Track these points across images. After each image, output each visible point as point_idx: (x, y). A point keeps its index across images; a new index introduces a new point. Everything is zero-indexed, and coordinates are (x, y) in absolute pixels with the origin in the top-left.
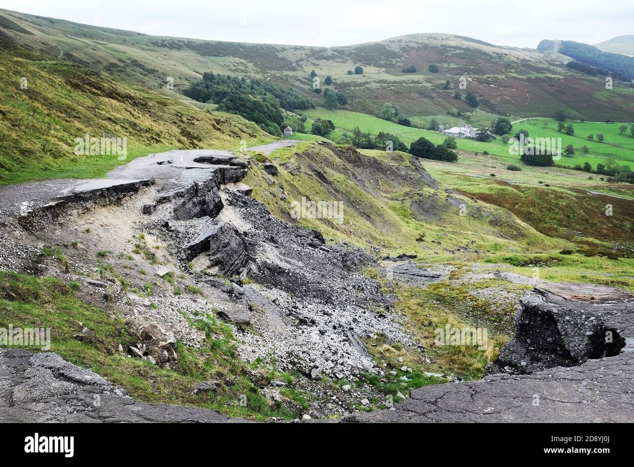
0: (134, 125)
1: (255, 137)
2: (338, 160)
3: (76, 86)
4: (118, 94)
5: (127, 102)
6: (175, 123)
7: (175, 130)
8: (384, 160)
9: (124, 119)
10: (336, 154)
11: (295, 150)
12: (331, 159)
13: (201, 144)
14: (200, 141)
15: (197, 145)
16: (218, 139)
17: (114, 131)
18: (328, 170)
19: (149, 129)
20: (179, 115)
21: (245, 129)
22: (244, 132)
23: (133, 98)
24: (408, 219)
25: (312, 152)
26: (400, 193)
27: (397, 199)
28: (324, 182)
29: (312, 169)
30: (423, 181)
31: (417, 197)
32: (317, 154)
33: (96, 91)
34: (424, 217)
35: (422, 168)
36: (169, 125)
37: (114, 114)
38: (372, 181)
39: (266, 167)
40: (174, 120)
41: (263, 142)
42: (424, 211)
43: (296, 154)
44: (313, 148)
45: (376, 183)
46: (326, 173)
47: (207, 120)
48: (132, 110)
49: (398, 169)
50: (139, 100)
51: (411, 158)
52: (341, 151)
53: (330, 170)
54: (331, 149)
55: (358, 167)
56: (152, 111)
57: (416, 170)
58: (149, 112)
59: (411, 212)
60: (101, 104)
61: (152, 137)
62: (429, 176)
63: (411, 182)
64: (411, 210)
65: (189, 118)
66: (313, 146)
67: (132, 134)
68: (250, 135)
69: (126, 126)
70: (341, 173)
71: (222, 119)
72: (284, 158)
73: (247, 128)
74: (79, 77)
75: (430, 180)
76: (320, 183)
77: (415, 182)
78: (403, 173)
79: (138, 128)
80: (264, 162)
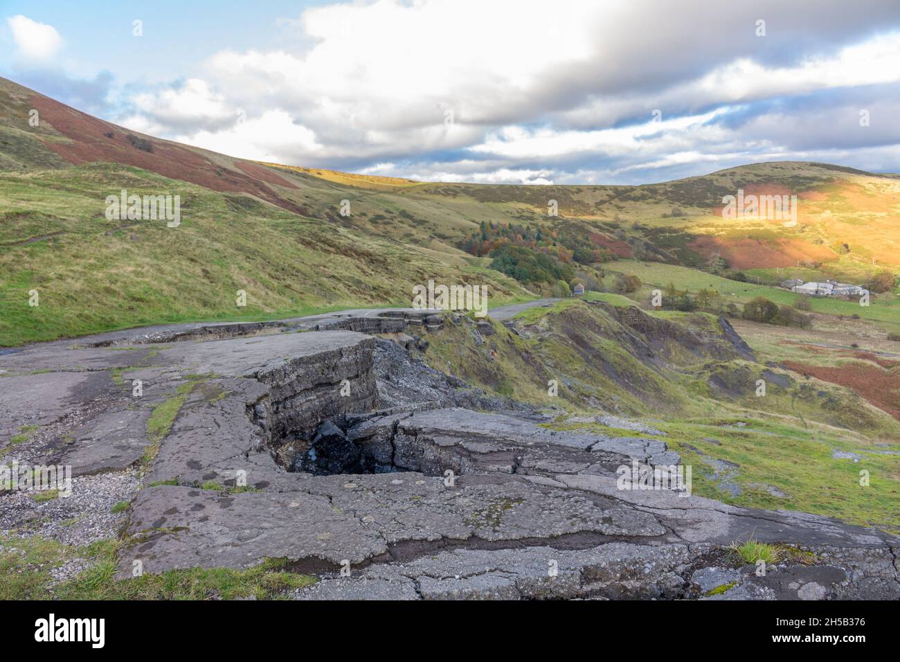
0: (359, 282)
1: (511, 295)
2: (615, 324)
3: (308, 244)
4: (356, 252)
5: (363, 260)
6: (414, 280)
8: (681, 324)
9: (350, 277)
10: (612, 314)
12: (598, 321)
17: (333, 290)
18: (590, 333)
19: (379, 287)
21: (500, 287)
22: (498, 290)
23: (371, 255)
24: (701, 397)
25: (574, 312)
26: (699, 365)
27: (692, 373)
28: (582, 347)
29: (568, 332)
30: (735, 350)
31: (720, 370)
32: (581, 315)
33: (329, 248)
34: (726, 395)
35: (735, 334)
36: (406, 282)
37: (342, 272)
38: (662, 350)
39: (480, 326)
40: (414, 278)
41: (519, 300)
42: (727, 388)
43: (549, 314)
44: (576, 308)
45: (668, 352)
46: (590, 339)
47: (453, 276)
48: (365, 268)
49: (699, 335)
50: (377, 257)
51: (718, 321)
52: (620, 313)
53: (596, 335)
54: (607, 310)
55: (643, 331)
56: (390, 268)
57: (725, 337)
58: (387, 269)
59: (707, 388)
60: (330, 261)
61: (378, 295)
62: (744, 345)
63: (717, 351)
64: (708, 386)
65: (432, 274)
66: (575, 305)
67: (354, 292)
68: (504, 292)
69: (350, 284)
70: (610, 338)
71: (473, 276)
72: (532, 318)
73: (503, 285)
74: (314, 235)
75: (744, 349)
76: (576, 349)
77: (722, 352)
78: (706, 340)
79: (363, 286)
80: (478, 321)
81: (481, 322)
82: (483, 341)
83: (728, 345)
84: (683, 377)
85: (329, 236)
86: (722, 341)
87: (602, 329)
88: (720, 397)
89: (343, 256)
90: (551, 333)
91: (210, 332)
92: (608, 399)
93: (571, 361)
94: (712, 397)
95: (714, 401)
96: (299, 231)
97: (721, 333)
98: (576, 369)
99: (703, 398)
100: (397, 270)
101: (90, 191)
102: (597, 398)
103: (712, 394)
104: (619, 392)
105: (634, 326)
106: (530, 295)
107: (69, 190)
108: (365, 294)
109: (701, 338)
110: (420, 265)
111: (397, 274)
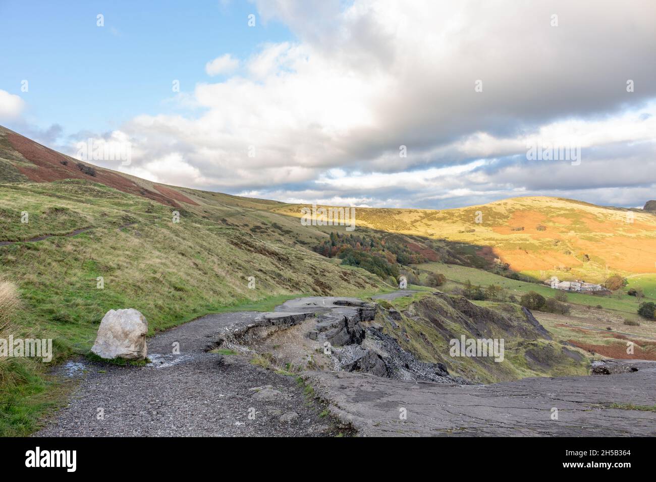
0: (279, 275)
1: (377, 287)
2: (450, 309)
3: (236, 244)
4: (268, 252)
5: (273, 258)
6: (311, 275)
7: (310, 280)
8: (497, 311)
9: (272, 271)
10: (449, 303)
11: (413, 300)
12: (445, 308)
13: (331, 292)
14: (330, 289)
15: (328, 293)
16: (345, 288)
18: (443, 318)
19: (291, 279)
20: (314, 267)
21: (368, 281)
22: (367, 283)
23: (278, 254)
24: (523, 369)
25: (428, 301)
26: (514, 343)
27: (511, 349)
28: (440, 328)
29: (429, 317)
30: (537, 332)
31: (531, 347)
32: (433, 304)
33: (250, 248)
34: (539, 367)
35: (534, 319)
36: (306, 276)
37: (264, 267)
38: (486, 331)
40: (310, 272)
41: (383, 291)
42: (539, 361)
43: (414, 302)
44: (429, 298)
45: (490, 332)
46: (443, 322)
47: (336, 272)
48: (277, 264)
49: (510, 319)
50: (282, 256)
51: (522, 309)
52: (454, 302)
53: (446, 319)
54: (445, 299)
55: (470, 316)
56: (292, 264)
57: (528, 321)
58: (290, 265)
59: (525, 361)
60: (254, 259)
61: (293, 286)
62: (542, 328)
63: (524, 332)
64: (526, 360)
65: (321, 270)
66: (429, 296)
67: (278, 283)
68: (372, 285)
69: (274, 277)
70: (455, 321)
71: (349, 272)
72: (403, 305)
73: (369, 279)
74: (238, 238)
75: (542, 331)
76: (436, 329)
77: (528, 333)
78: (515, 323)
79: (283, 278)
80: (388, 309)
82: (397, 325)
83: (531, 328)
85: (247, 238)
86: (527, 324)
87: (449, 315)
88: (536, 368)
89: (261, 255)
90: (418, 317)
92: (470, 371)
93: (436, 340)
94: (530, 369)
95: (532, 371)
96: (228, 235)
97: (525, 319)
98: (441, 347)
99: (526, 370)
100: (297, 266)
102: (462, 370)
103: (530, 367)
104: (473, 365)
105: (465, 312)
106: (389, 287)
108: (286, 285)
109: (511, 321)
110: (312, 263)
111: (299, 269)
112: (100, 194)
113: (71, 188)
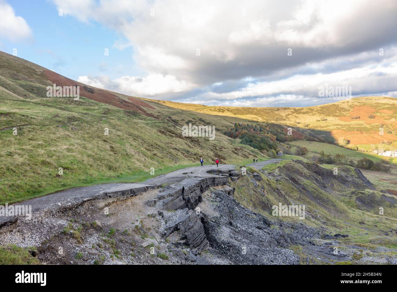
0: (188, 152)
2: (306, 171)
3: (163, 132)
5: (188, 140)
6: (212, 150)
7: (212, 154)
9: (183, 149)
10: (305, 167)
11: (278, 165)
12: (301, 170)
13: (225, 161)
14: (224, 159)
15: (222, 162)
16: (235, 158)
17: (176, 155)
18: (299, 177)
19: (197, 154)
20: (215, 146)
21: (251, 153)
22: (251, 155)
23: (192, 138)
24: (354, 209)
25: (289, 166)
26: (348, 192)
27: (346, 196)
28: (296, 184)
29: (289, 176)
30: (365, 184)
31: (360, 195)
32: (293, 167)
33: (172, 135)
34: (365, 208)
35: (364, 177)
36: (209, 151)
37: (179, 146)
38: (330, 184)
39: (254, 176)
40: (212, 149)
41: (261, 160)
42: (365, 204)
43: (279, 167)
44: (290, 164)
45: (333, 185)
46: (299, 179)
47: (230, 148)
48: (190, 144)
49: (347, 177)
50: (195, 139)
51: (355, 170)
52: (308, 166)
53: (301, 177)
54: (302, 164)
55: (320, 175)
56: (201, 144)
57: (359, 178)
58: (199, 145)
59: (356, 204)
60: (173, 141)
61: (197, 158)
62: (368, 182)
63: (356, 185)
64: (356, 203)
65: (220, 147)
66: (290, 163)
67: (186, 156)
68: (254, 156)
69: (184, 152)
70: (307, 179)
71: (239, 148)
72: (271, 169)
73: (252, 152)
74: (165, 128)
75: (369, 184)
76: (293, 185)
77: (359, 185)
78: (350, 179)
79: (190, 153)
80: (253, 173)
81: (255, 174)
82: (258, 184)
83: (361, 182)
84: (342, 198)
85: (172, 129)
86: (358, 180)
87: (303, 174)
88: (363, 209)
89: (179, 139)
90: (281, 177)
91: (110, 197)
92: (314, 212)
93: (292, 192)
94: (359, 209)
95: (360, 211)
96: (159, 127)
97: (357, 176)
98: (295, 196)
99: (355, 210)
100: (204, 145)
101: (59, 106)
102: (308, 211)
103: (358, 208)
104: (318, 207)
105: (316, 172)
106: (265, 157)
107: (49, 106)
108: (191, 158)
109: (348, 178)
110: (214, 143)
111: (204, 147)
112: (81, 103)
113: (63, 100)
